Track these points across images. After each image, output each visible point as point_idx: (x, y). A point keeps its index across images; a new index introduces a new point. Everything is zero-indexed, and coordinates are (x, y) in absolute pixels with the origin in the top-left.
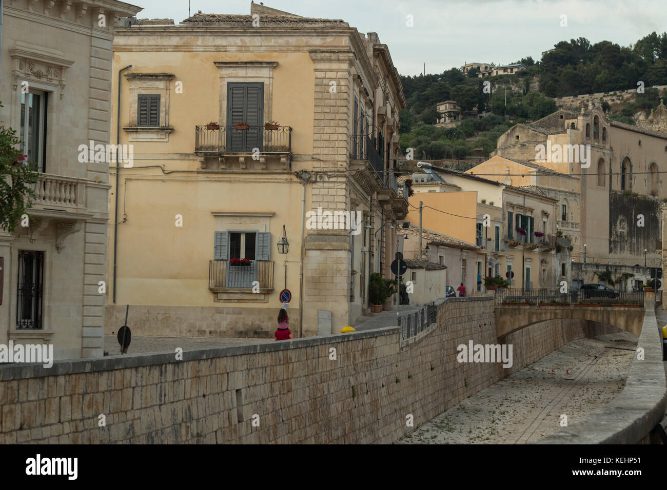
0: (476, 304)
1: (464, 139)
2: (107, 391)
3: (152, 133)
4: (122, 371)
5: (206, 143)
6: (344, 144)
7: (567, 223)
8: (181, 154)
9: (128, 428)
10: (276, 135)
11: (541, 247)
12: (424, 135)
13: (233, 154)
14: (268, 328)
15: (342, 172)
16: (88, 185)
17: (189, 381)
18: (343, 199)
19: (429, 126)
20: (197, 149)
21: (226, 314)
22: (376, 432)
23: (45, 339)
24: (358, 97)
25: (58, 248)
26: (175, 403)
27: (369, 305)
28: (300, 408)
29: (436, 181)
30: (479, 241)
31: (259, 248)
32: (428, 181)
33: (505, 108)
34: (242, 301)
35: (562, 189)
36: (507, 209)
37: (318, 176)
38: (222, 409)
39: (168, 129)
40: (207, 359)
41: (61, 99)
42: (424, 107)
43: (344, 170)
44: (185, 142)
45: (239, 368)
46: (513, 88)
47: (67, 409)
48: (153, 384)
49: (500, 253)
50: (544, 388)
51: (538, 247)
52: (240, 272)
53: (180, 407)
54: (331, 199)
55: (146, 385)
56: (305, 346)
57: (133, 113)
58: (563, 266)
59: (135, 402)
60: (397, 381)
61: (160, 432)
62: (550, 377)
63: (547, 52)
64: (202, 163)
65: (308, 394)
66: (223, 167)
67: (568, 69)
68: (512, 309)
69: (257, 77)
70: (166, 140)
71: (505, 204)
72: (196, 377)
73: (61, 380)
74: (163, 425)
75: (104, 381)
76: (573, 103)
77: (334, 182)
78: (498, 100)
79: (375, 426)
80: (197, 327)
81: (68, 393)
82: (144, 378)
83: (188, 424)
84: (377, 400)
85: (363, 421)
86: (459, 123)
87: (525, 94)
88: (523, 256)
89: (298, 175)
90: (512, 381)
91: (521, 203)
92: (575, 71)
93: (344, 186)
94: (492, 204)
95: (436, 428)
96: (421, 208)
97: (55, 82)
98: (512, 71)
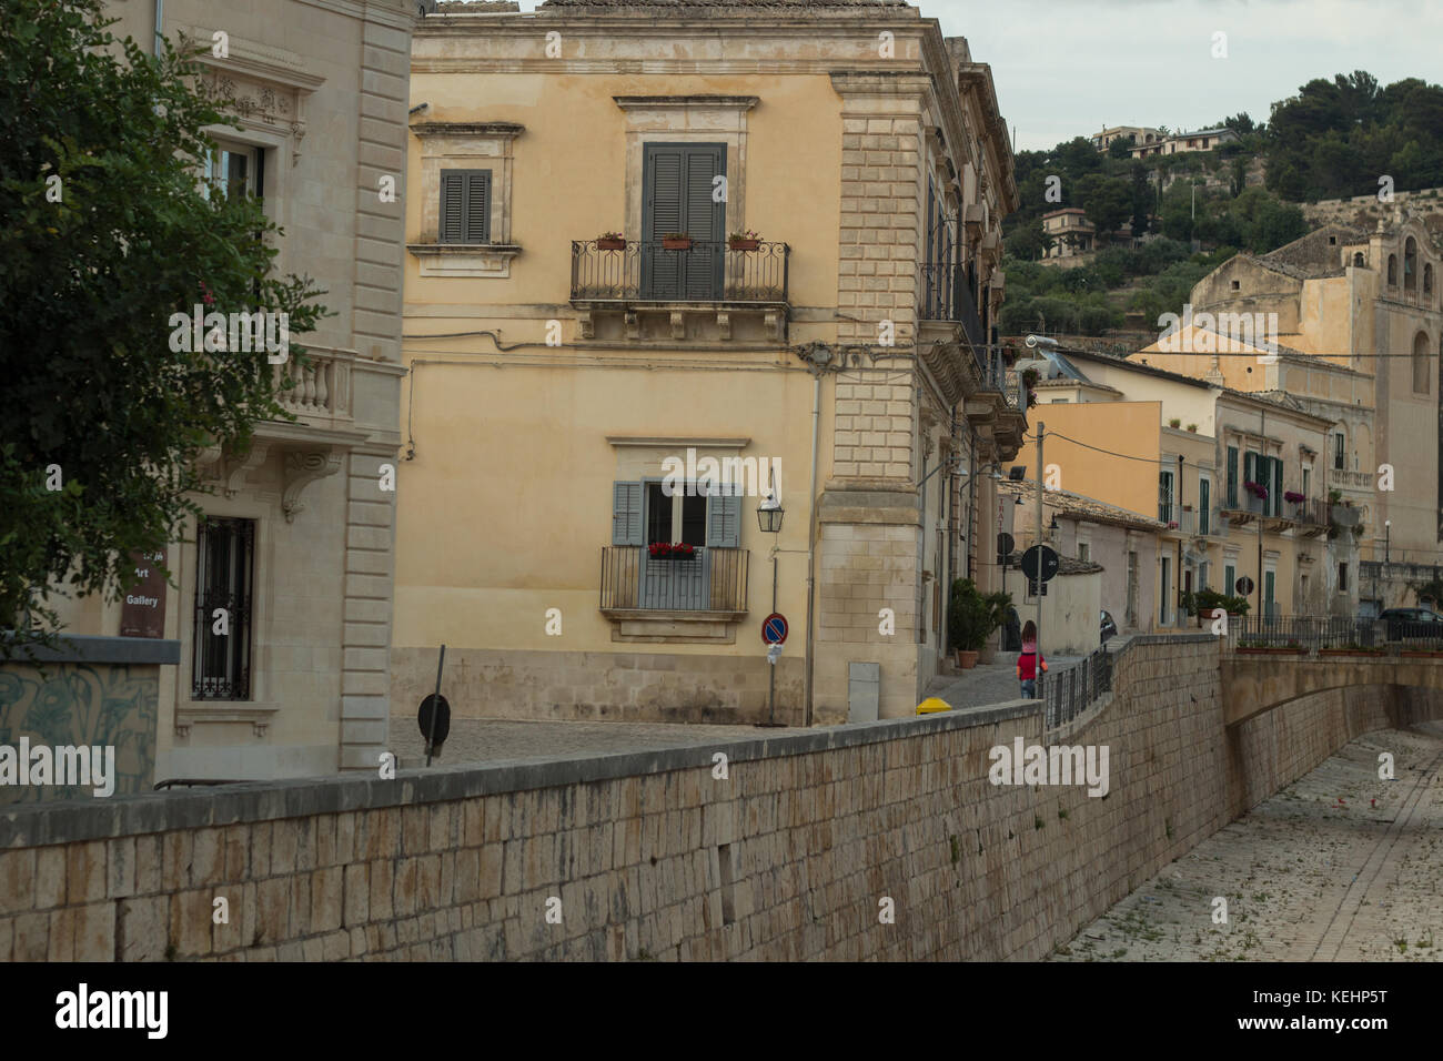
0: (1185, 650)
1: (1104, 292)
2: (448, 850)
3: (474, 257)
4: (481, 801)
5: (595, 282)
6: (909, 284)
7: (1346, 475)
8: (539, 306)
9: (494, 940)
10: (754, 261)
11: (1299, 527)
12: (1017, 283)
13: (657, 305)
14: (735, 701)
15: (904, 347)
16: (356, 366)
17: (621, 827)
18: (907, 409)
19: (1026, 263)
20: (574, 294)
21: (641, 668)
22: (999, 942)
23: (259, 723)
24: (934, 180)
25: (286, 512)
26: (592, 880)
27: (950, 653)
28: (848, 886)
29: (1066, 377)
30: (1165, 511)
31: (716, 518)
32: (1050, 378)
33: (1191, 224)
34: (678, 640)
35: (1337, 399)
36: (1226, 440)
37: (849, 356)
38: (691, 893)
39: (507, 249)
40: (659, 774)
41: (295, 164)
42: (1015, 221)
43: (910, 342)
44: (547, 277)
45: (725, 796)
46: (1208, 182)
47: (359, 891)
48: (546, 833)
49: (1210, 539)
50: (1333, 840)
51: (1292, 526)
52: (671, 573)
53: (603, 887)
54: (879, 408)
55: (533, 837)
56: (859, 743)
57: (430, 213)
58: (1343, 568)
59: (508, 877)
60: (1039, 825)
61: (561, 948)
62: (1338, 815)
63: (1281, 102)
64: (586, 325)
65: (864, 856)
66: (634, 334)
67: (1330, 140)
68: (1259, 662)
69: (710, 131)
70: (505, 274)
71: (1221, 430)
72: (637, 816)
73: (347, 824)
74: (568, 931)
75: (441, 824)
76: (1340, 215)
77: (886, 370)
78: (1175, 207)
79: (997, 929)
80: (575, 698)
81: (362, 857)
82: (528, 819)
83: (621, 929)
84: (999, 869)
85: (972, 916)
86: (1092, 258)
87: (1235, 194)
88: (1260, 547)
89: (804, 354)
90: (1257, 824)
91: (1256, 428)
92: (1345, 145)
93: (908, 379)
94: (1193, 429)
95: (1121, 934)
96: (1041, 437)
97: (280, 125)
98: (1206, 145)
